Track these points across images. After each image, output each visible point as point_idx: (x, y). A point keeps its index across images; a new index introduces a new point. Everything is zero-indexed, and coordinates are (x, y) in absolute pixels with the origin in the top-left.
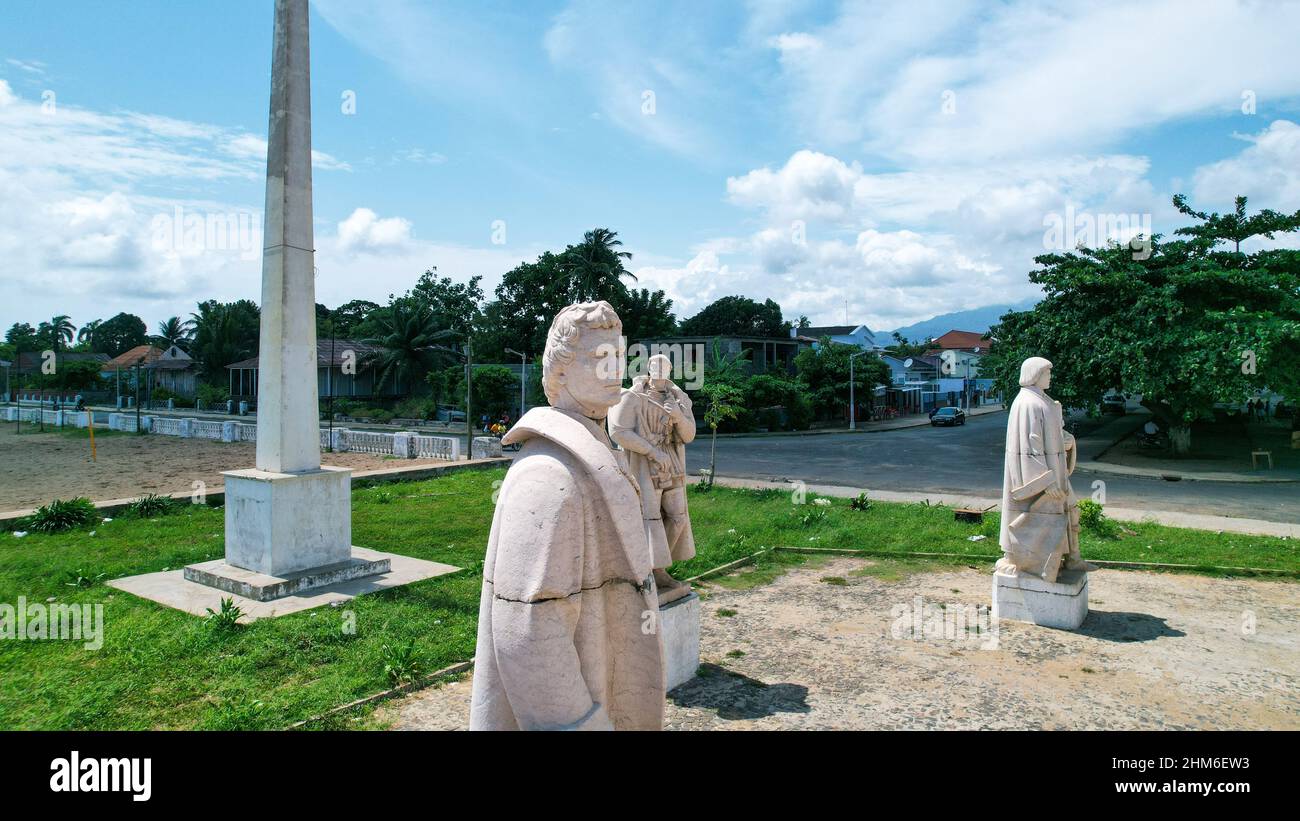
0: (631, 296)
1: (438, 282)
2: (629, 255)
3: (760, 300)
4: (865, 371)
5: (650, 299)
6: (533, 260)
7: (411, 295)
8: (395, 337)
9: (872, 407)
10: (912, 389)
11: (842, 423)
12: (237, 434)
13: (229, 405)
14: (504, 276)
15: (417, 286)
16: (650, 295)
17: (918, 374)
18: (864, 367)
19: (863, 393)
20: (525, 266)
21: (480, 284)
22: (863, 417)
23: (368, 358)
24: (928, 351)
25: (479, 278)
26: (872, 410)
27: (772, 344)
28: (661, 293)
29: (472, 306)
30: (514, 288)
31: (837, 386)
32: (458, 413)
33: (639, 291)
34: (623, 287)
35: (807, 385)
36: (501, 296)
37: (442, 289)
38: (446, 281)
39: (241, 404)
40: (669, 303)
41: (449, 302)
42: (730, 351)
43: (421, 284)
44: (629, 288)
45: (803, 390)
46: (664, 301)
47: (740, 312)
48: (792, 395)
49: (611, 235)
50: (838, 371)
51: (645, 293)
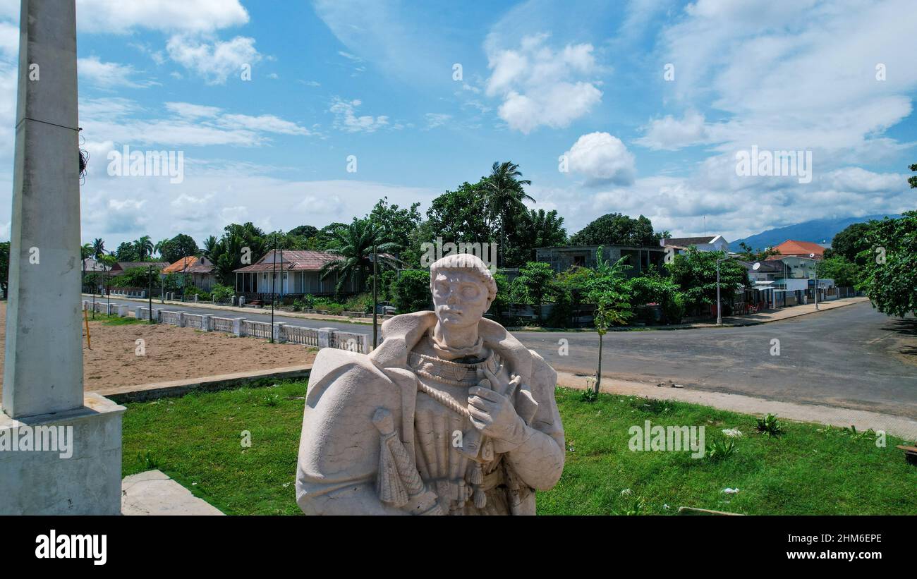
0: (531, 215)
1: (389, 208)
2: (529, 182)
3: (634, 216)
4: (729, 274)
5: (545, 217)
6: (455, 189)
7: (369, 218)
8: (349, 249)
9: (733, 303)
10: (766, 288)
11: (709, 317)
12: (211, 325)
13: (232, 299)
14: (433, 202)
15: (374, 211)
16: (546, 213)
17: (765, 275)
18: (728, 270)
19: (728, 293)
20: (448, 193)
21: (418, 209)
22: (726, 312)
23: (331, 265)
24: (769, 256)
25: (418, 204)
26: (733, 306)
27: (646, 252)
28: (555, 213)
29: (413, 225)
30: (441, 210)
31: (704, 287)
32: (391, 307)
33: (537, 211)
34: (524, 208)
35: (679, 286)
36: (431, 217)
37: (391, 213)
38: (394, 207)
39: (240, 299)
40: (561, 220)
41: (396, 224)
42: (611, 257)
43: (376, 209)
44: (529, 209)
45: (675, 291)
46: (557, 218)
47: (618, 226)
48: (666, 295)
49: (514, 167)
50: (705, 273)
51: (542, 212)
